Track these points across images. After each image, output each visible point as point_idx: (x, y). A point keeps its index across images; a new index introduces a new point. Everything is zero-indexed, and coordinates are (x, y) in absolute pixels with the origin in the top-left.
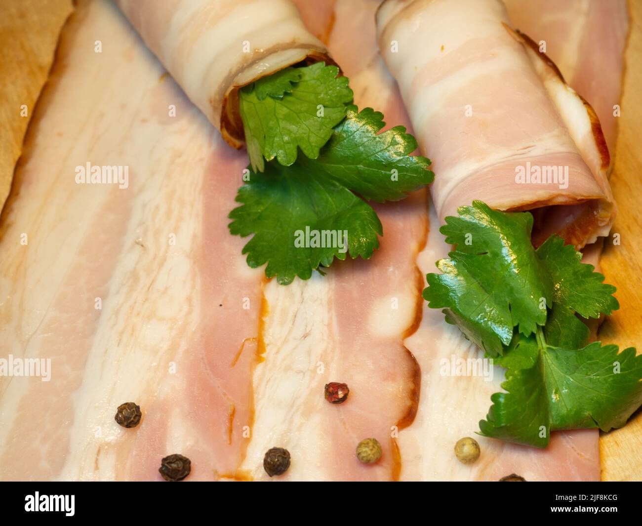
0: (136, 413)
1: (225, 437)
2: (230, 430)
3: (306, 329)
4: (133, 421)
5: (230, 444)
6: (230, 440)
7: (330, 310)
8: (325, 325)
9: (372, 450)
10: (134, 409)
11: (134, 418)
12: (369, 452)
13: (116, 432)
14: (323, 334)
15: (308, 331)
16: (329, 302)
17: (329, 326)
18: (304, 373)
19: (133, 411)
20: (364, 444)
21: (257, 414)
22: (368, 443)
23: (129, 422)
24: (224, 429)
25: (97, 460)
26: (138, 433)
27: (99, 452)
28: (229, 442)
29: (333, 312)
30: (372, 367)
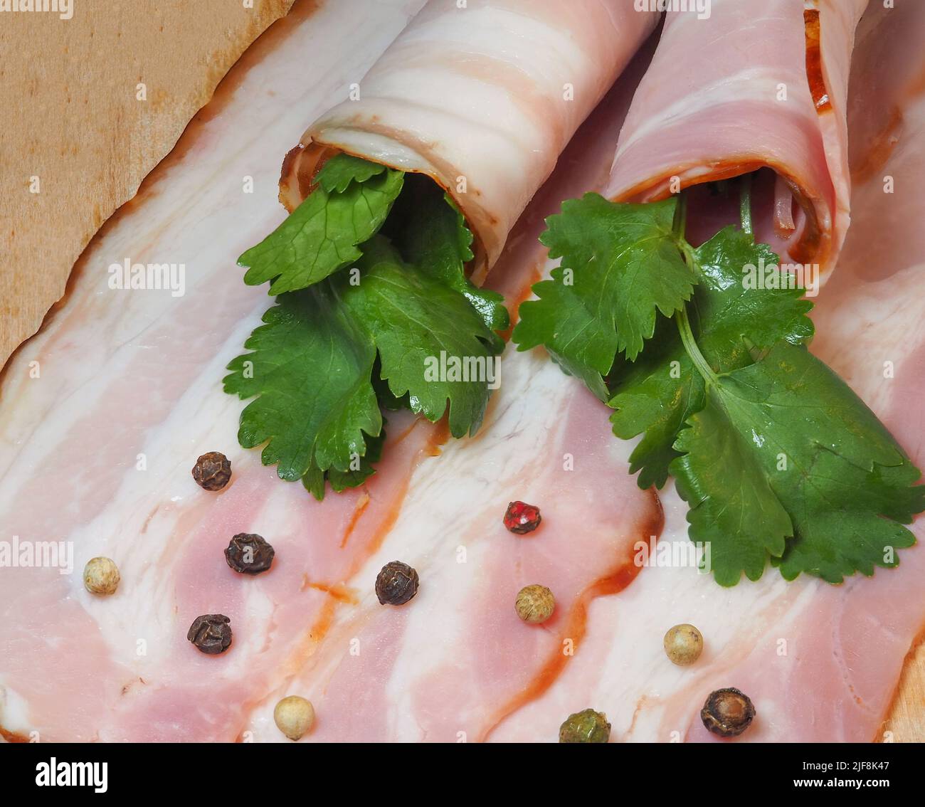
0: (221, 468)
1: (339, 536)
2: (350, 529)
3: (516, 427)
4: (213, 479)
5: (342, 547)
6: (345, 541)
7: (561, 410)
8: (545, 428)
9: (536, 600)
10: (221, 463)
11: (217, 475)
12: (532, 602)
13: (188, 491)
14: (538, 439)
15: (517, 431)
16: (565, 401)
17: (552, 432)
18: (488, 484)
19: (219, 464)
20: (529, 589)
21: (400, 520)
22: (534, 590)
23: (208, 478)
24: (342, 526)
25: (148, 520)
26: (218, 500)
27: (155, 511)
28: (341, 543)
29: (565, 415)
30: (591, 500)
